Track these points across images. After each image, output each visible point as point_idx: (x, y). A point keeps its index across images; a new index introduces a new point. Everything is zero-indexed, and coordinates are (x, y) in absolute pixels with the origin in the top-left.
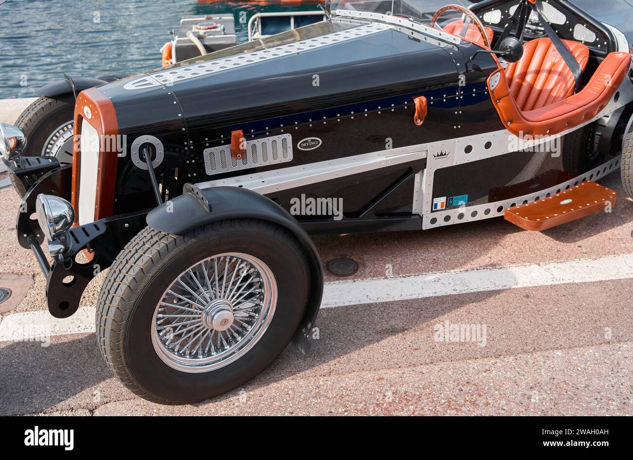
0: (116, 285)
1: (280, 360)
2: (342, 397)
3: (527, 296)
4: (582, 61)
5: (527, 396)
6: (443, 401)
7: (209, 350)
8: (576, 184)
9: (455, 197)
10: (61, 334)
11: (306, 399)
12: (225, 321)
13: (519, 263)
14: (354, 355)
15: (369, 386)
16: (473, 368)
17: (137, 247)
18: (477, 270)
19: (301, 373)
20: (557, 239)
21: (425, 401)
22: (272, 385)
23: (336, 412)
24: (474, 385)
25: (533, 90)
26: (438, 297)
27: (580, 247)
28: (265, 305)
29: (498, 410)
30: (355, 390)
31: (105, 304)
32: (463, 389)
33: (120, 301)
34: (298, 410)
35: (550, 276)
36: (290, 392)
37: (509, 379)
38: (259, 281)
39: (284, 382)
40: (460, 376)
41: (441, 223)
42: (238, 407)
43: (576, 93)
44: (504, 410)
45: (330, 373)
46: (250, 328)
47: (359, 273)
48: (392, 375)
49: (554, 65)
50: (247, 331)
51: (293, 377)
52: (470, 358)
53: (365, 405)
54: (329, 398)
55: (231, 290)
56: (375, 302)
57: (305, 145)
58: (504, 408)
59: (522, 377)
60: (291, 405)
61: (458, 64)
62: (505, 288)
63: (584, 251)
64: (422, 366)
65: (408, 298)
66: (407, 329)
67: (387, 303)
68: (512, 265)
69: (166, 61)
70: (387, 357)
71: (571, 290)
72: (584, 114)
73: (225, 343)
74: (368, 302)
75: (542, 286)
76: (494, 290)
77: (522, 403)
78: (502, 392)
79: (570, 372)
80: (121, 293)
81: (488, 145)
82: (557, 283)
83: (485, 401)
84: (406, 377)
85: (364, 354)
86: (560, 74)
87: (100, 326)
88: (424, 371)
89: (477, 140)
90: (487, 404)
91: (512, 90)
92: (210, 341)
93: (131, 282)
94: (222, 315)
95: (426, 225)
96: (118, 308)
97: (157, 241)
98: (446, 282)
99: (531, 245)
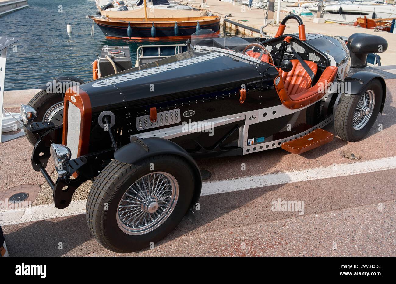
0: (99, 192)
1: (179, 226)
2: (213, 243)
3: (297, 187)
4: (314, 71)
5: (305, 238)
6: (265, 243)
7: (144, 223)
8: (313, 130)
9: (258, 138)
10: (59, 217)
11: (195, 246)
12: (154, 208)
13: (290, 170)
14: (216, 221)
15: (226, 237)
16: (277, 225)
17: (110, 171)
18: (270, 174)
19: (190, 232)
20: (306, 157)
21: (256, 243)
22: (176, 239)
23: (212, 252)
24: (279, 234)
25: (290, 85)
26: (253, 189)
27: (318, 161)
28: (172, 198)
29: (292, 246)
30: (220, 240)
31: (92, 202)
32: (273, 236)
33: (101, 200)
34: (192, 252)
35: (306, 176)
36: (186, 242)
37: (295, 230)
38: (169, 186)
39: (182, 237)
40: (271, 229)
41: (252, 151)
42: (160, 252)
43: (312, 86)
44: (295, 246)
45: (205, 231)
46: (164, 210)
47: (212, 178)
48: (237, 230)
49: (300, 72)
50: (163, 211)
51: (187, 234)
52: (274, 220)
53: (226, 247)
54: (207, 245)
55: (157, 190)
56: (222, 192)
57: (186, 114)
58: (295, 245)
59: (301, 229)
60: (188, 249)
61: (260, 73)
62: (285, 183)
63: (320, 163)
64: (251, 225)
65: (239, 190)
66: (241, 206)
67: (228, 193)
68: (287, 171)
69: (95, 70)
70: (233, 221)
71: (317, 183)
72: (318, 96)
73: (152, 219)
74: (219, 193)
75: (303, 181)
76: (281, 184)
77: (303, 242)
78: (293, 237)
79: (324, 225)
80: (102, 196)
81: (274, 112)
82: (310, 179)
83: (285, 242)
84: (244, 231)
85: (221, 220)
86: (303, 77)
87: (90, 214)
88: (253, 227)
89: (269, 110)
90: (286, 243)
91: (286, 85)
92: (145, 219)
93: (107, 190)
94: (153, 205)
95: (245, 152)
96: (100, 204)
97: (121, 168)
98: (256, 181)
99: (294, 161)
